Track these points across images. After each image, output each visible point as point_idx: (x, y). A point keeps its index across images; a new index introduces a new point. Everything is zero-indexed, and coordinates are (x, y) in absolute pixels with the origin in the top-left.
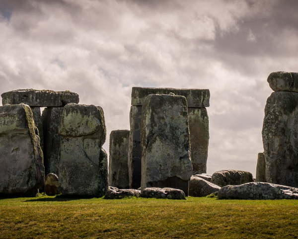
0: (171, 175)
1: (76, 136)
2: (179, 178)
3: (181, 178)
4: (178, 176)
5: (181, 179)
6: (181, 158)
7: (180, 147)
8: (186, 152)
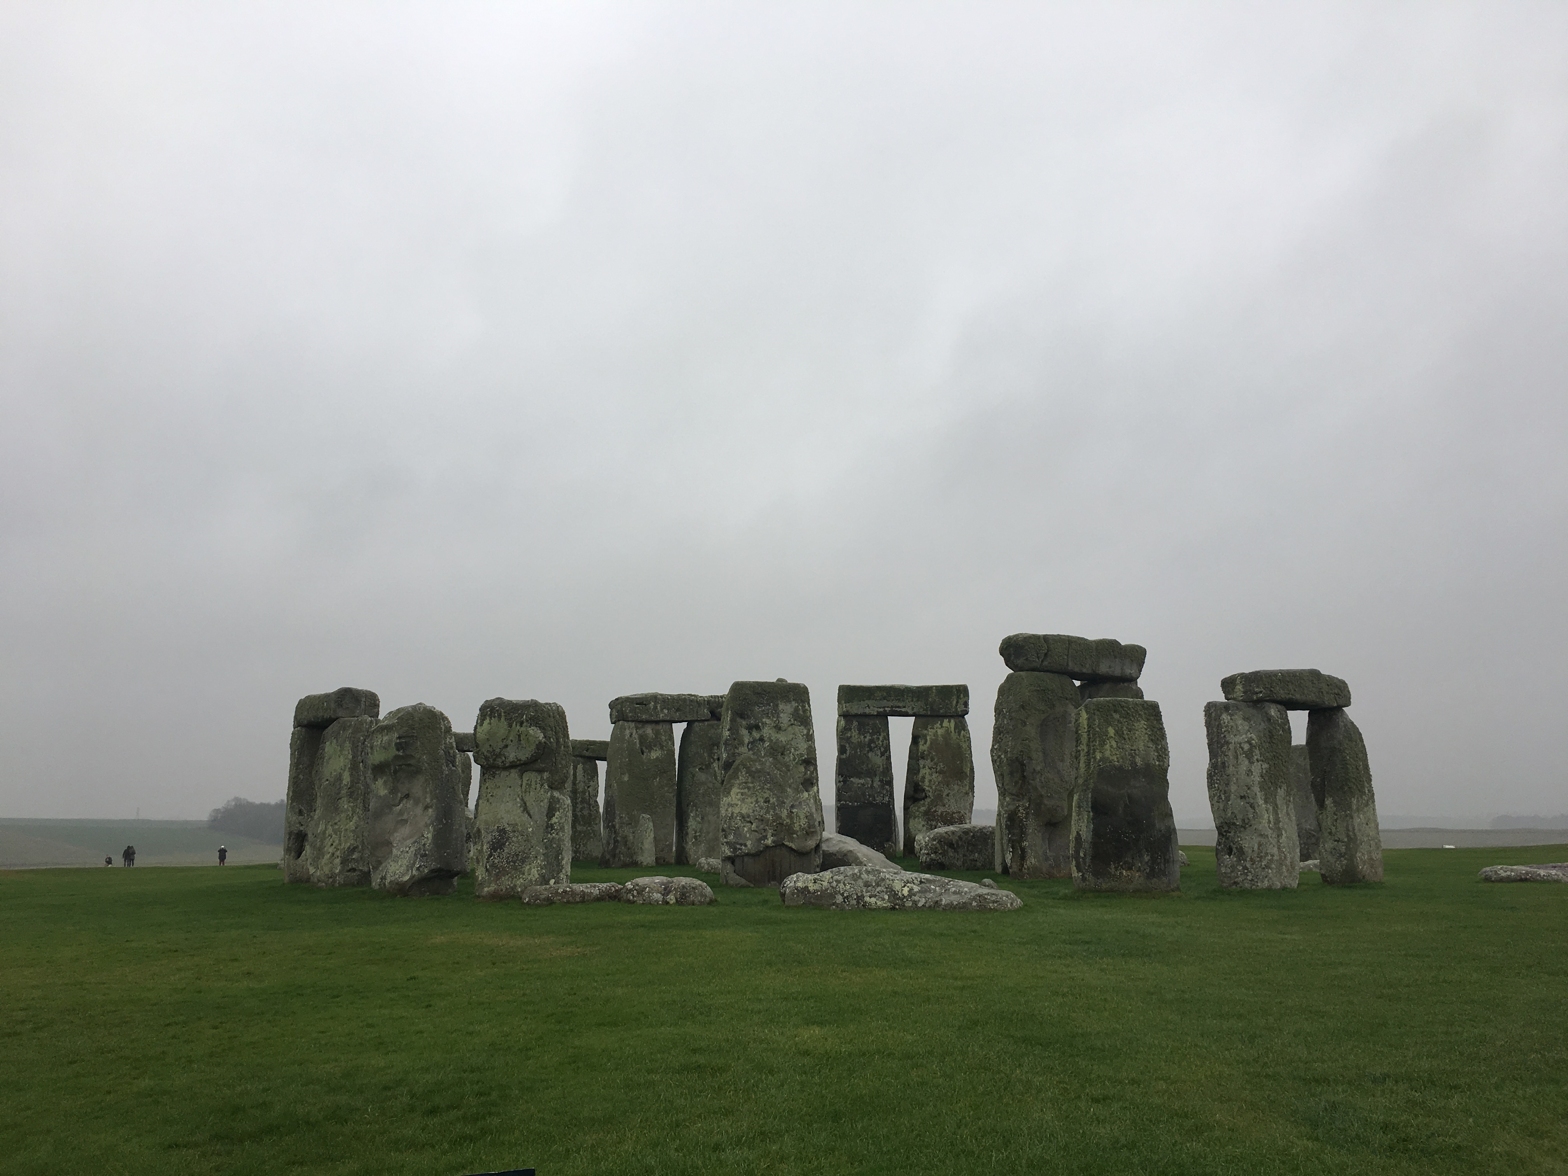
0: (773, 842)
1: (505, 768)
2: (791, 848)
3: (794, 847)
4: (786, 843)
5: (794, 849)
6: (792, 806)
7: (790, 787)
8: (806, 794)
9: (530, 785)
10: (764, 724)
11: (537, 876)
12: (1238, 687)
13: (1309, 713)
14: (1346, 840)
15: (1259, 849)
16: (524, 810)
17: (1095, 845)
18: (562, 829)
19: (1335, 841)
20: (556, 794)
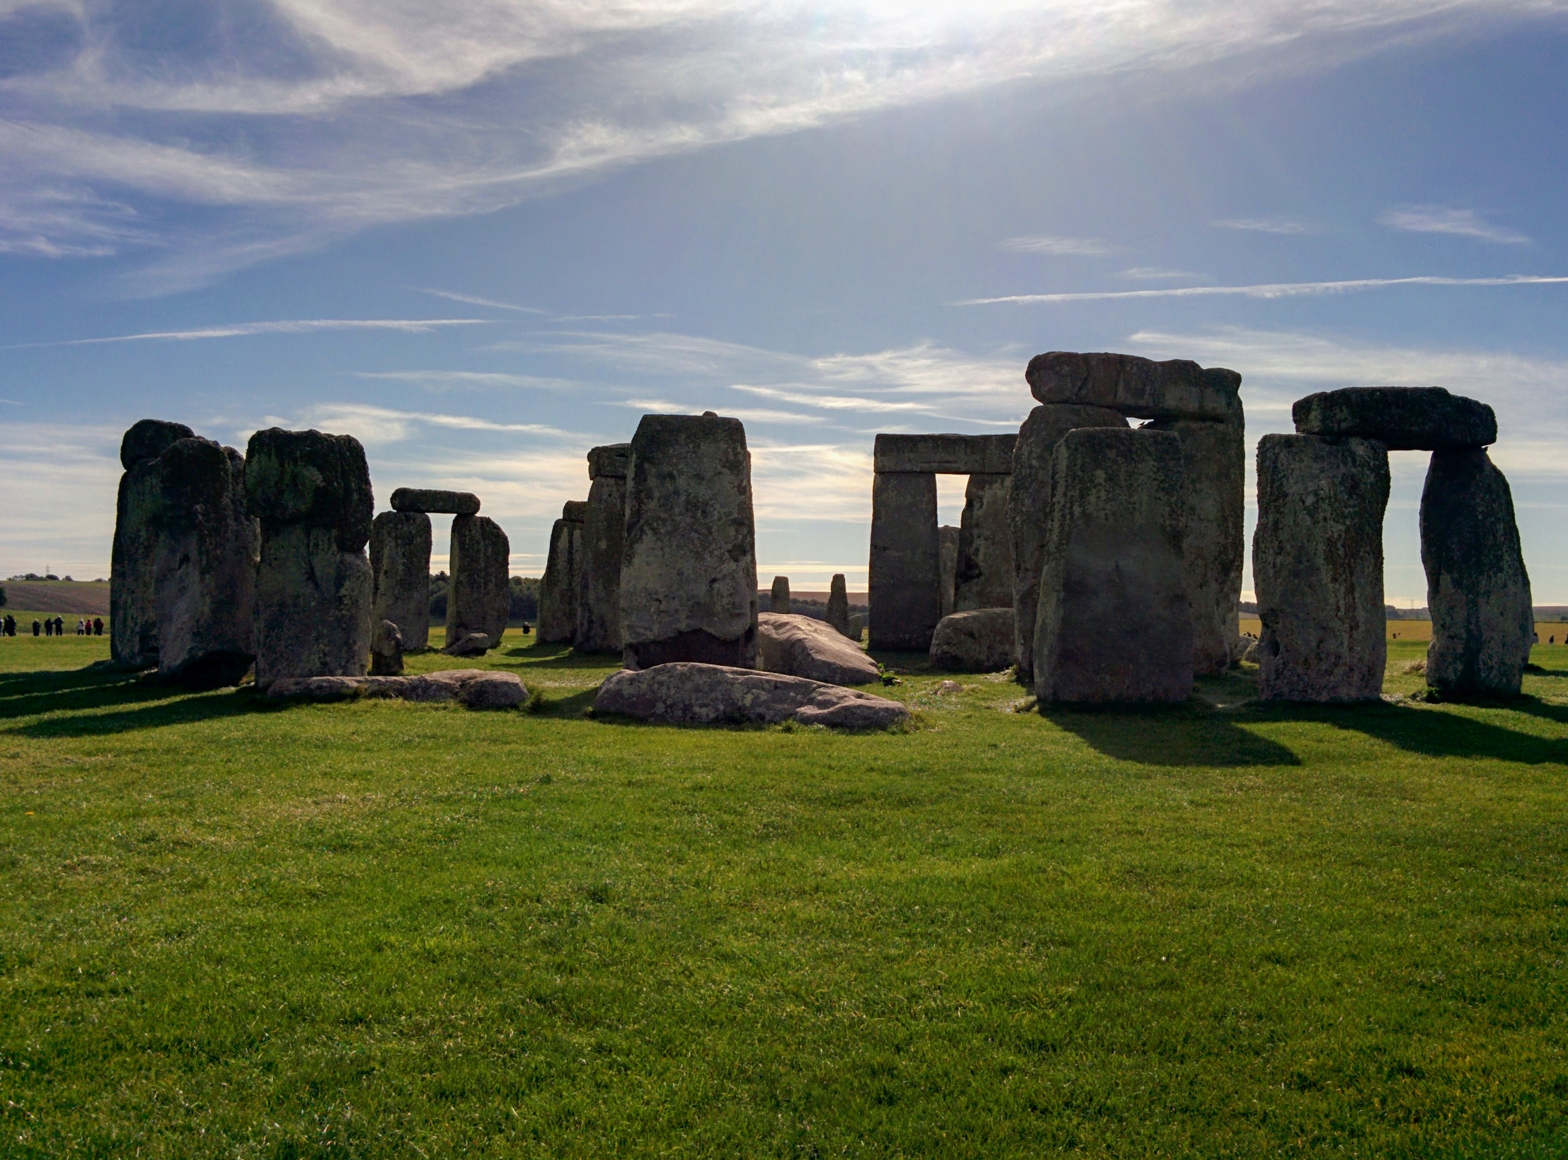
0: (687, 626)
1: (288, 523)
2: (710, 635)
3: (714, 633)
4: (705, 628)
6: (714, 581)
7: (711, 553)
8: (733, 565)
9: (317, 545)
10: (681, 473)
11: (318, 664)
12: (1313, 413)
13: (1434, 456)
14: (1464, 636)
15: (1318, 647)
16: (308, 579)
17: (1062, 637)
18: (355, 603)
19: (1450, 637)
20: (349, 558)
